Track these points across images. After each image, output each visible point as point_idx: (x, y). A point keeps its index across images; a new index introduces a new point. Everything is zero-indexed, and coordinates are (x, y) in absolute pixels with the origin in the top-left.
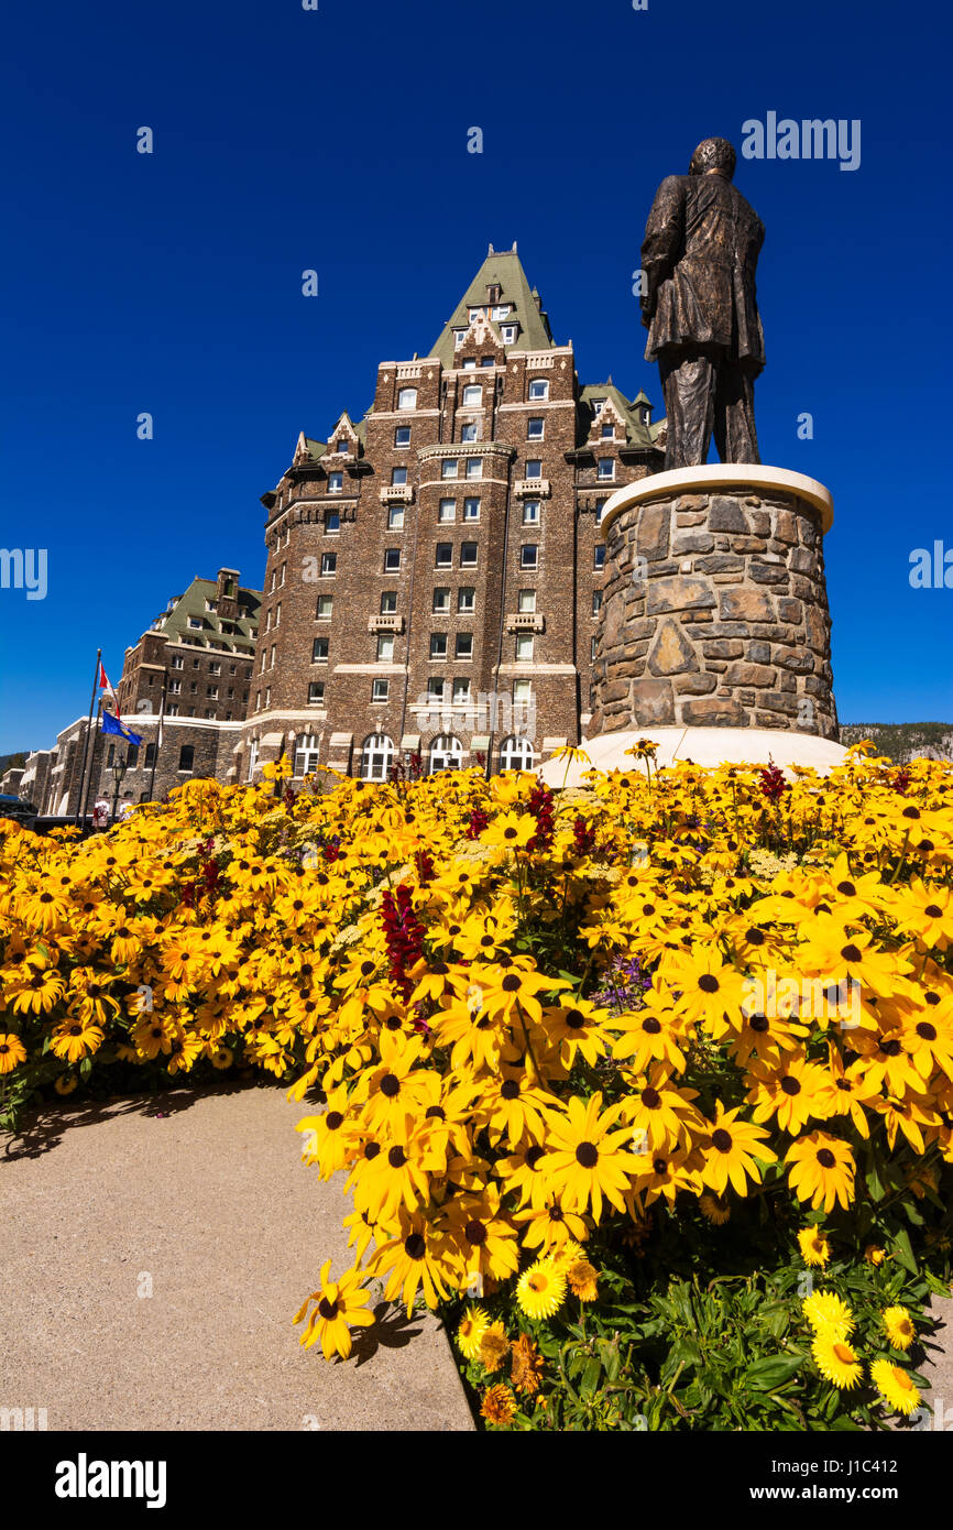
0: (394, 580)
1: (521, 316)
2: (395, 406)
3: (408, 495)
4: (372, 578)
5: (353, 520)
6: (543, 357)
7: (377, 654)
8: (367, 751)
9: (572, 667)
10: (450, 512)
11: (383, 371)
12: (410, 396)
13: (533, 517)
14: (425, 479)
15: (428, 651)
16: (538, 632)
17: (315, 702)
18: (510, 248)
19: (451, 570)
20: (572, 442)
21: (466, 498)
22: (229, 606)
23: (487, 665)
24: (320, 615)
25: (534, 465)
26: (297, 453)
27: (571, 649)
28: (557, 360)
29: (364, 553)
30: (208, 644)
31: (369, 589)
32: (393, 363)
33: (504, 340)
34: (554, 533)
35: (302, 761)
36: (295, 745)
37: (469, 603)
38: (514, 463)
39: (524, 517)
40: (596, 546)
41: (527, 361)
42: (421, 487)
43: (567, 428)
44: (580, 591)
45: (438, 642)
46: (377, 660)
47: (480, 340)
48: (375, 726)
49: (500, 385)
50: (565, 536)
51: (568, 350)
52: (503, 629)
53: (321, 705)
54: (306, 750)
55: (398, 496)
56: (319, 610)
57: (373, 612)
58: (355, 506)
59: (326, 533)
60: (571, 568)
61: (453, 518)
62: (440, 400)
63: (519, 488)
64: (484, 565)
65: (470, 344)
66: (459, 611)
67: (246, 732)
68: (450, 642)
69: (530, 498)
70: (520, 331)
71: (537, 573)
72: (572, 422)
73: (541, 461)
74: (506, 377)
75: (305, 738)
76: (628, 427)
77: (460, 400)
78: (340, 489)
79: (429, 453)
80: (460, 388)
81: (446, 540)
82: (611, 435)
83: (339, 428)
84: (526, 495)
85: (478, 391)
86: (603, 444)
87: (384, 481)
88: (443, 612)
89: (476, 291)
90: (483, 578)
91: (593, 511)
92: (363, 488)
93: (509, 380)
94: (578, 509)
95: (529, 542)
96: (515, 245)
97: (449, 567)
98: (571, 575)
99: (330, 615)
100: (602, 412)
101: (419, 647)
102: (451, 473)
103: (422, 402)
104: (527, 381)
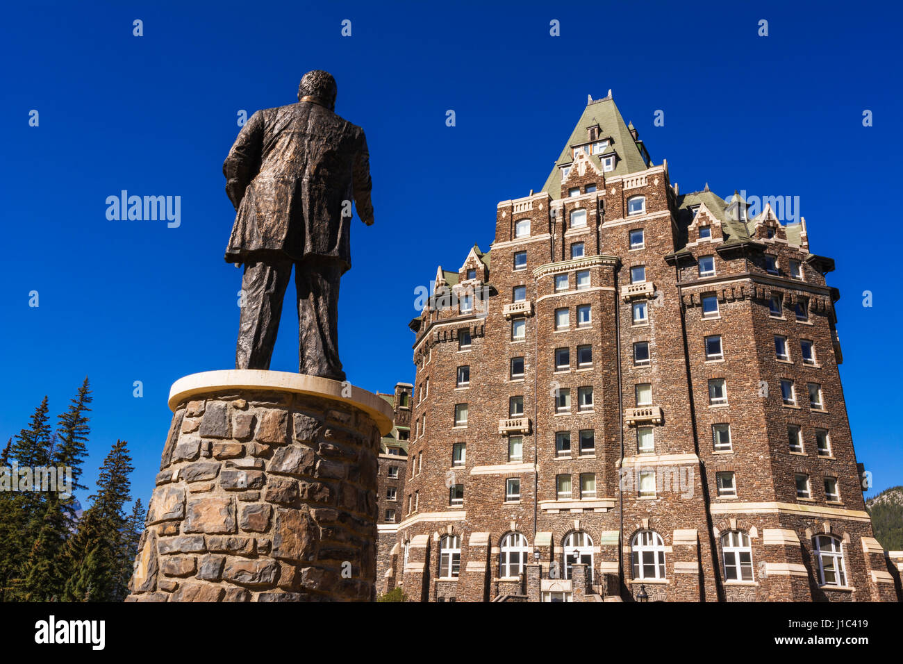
0: (521, 386)
1: (619, 147)
2: (513, 235)
3: (527, 308)
4: (501, 385)
5: (482, 336)
6: (638, 177)
7: (509, 454)
8: (504, 549)
9: (695, 456)
10: (564, 320)
11: (501, 209)
12: (525, 225)
13: (642, 316)
14: (541, 293)
15: (553, 449)
16: (657, 424)
17: (456, 503)
18: (606, 95)
19: (569, 371)
20: (671, 246)
21: (578, 307)
22: (404, 415)
23: (610, 460)
24: (457, 422)
25: (638, 270)
26: (437, 284)
27: (691, 438)
28: (650, 179)
29: (492, 363)
30: (387, 450)
31: (498, 395)
32: (509, 201)
34: (663, 329)
35: (446, 561)
36: (440, 545)
37: (589, 401)
38: (619, 271)
39: (633, 317)
40: (705, 337)
41: (623, 183)
42: (537, 301)
43: (666, 234)
44: (694, 381)
45: (563, 441)
46: (509, 460)
47: (582, 171)
48: (509, 524)
49: (602, 207)
50: (674, 331)
51: (660, 169)
52: (623, 423)
53: (461, 506)
54: (449, 551)
55: (519, 311)
56: (457, 417)
57: (502, 416)
58: (483, 323)
59: (460, 349)
60: (683, 360)
61: (568, 325)
62: (550, 226)
63: (625, 292)
64: (600, 365)
65: (574, 177)
66: (580, 410)
67: (401, 533)
68: (574, 440)
69: (636, 300)
70: (618, 159)
71: (651, 369)
72: (669, 229)
73: (644, 266)
74: (607, 199)
75: (448, 538)
76: (724, 225)
77: (568, 223)
79: (543, 271)
80: (567, 213)
81: (563, 346)
82: (707, 235)
83: (468, 260)
84: (633, 298)
85: (583, 213)
86: (700, 244)
87: (507, 300)
88: (565, 411)
89: (580, 132)
90: (599, 376)
91: (698, 305)
93: (609, 201)
94: (684, 305)
95: (640, 340)
96: (610, 92)
97: (568, 369)
98: (684, 366)
99: (466, 421)
100: (698, 216)
101: (545, 446)
102: (563, 285)
103: (535, 230)
104: (625, 200)
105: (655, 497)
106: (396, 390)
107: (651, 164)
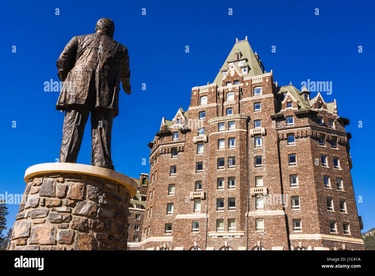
0: (201, 176)
1: (250, 63)
2: (199, 103)
3: (205, 139)
4: (191, 175)
5: (183, 151)
6: (259, 78)
7: (194, 209)
9: (283, 211)
10: (222, 144)
11: (193, 91)
12: (205, 99)
13: (259, 144)
14: (212, 131)
15: (216, 207)
17: (168, 232)
18: (245, 39)
19: (224, 169)
20: (274, 111)
21: (229, 138)
22: (144, 189)
23: (243, 212)
24: (170, 193)
25: (258, 122)
26: (162, 126)
28: (264, 79)
29: (187, 165)
30: (135, 206)
31: (190, 180)
32: (198, 87)
33: (244, 73)
34: (269, 150)
37: (233, 184)
38: (249, 122)
39: (255, 144)
40: (289, 155)
41: (252, 80)
42: (210, 135)
43: (271, 105)
44: (283, 176)
45: (220, 203)
46: (194, 212)
47: (232, 74)
48: (193, 243)
49: (242, 91)
50: (274, 152)
51: (269, 74)
52: (249, 195)
53: (170, 234)
55: (201, 140)
56: (169, 190)
57: (191, 190)
58: (183, 145)
59: (172, 157)
60: (278, 165)
61: (224, 147)
62: (217, 99)
63: (251, 132)
64: (239, 166)
65: (229, 77)
66: (229, 188)
67: (140, 247)
68: (226, 202)
70: (249, 69)
71: (263, 169)
72: (273, 103)
73: (260, 120)
74: (244, 88)
76: (298, 102)
77: (225, 98)
78: (178, 139)
79: (213, 121)
80: (225, 94)
81: (221, 157)
82: (291, 106)
83: (177, 114)
84: (255, 135)
85: (232, 94)
86: (287, 110)
87: (195, 134)
88: (222, 188)
89: (232, 56)
90: (238, 172)
91: (286, 139)
92: (187, 138)
93: (245, 89)
94: (279, 139)
95: (258, 155)
96: (246, 37)
97: (223, 168)
98: (279, 168)
99: (174, 192)
100: (286, 97)
101: (212, 205)
102: (222, 128)
103: (210, 101)
104: (252, 88)
105: (263, 231)
106: (141, 177)
107: (265, 72)
